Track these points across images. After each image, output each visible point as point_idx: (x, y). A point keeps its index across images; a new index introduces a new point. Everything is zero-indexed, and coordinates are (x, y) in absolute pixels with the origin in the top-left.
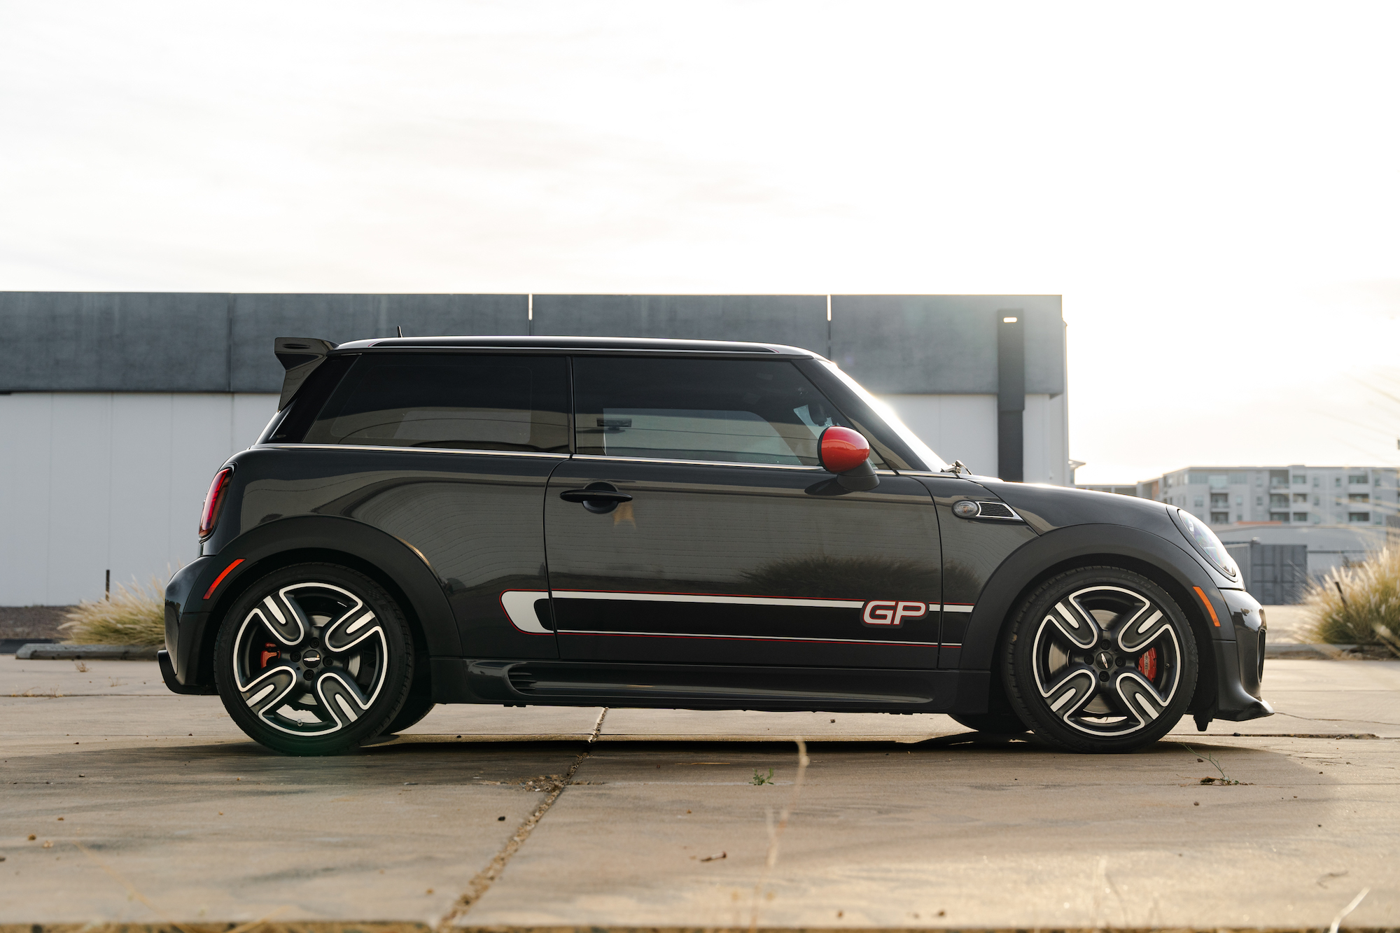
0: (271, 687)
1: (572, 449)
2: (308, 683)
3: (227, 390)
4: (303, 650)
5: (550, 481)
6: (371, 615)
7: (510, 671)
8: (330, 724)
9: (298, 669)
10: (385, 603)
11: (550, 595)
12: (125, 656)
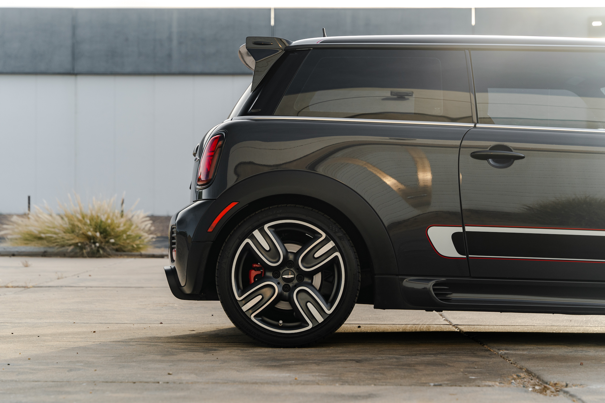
0: (260, 297)
1: (475, 120)
2: (286, 294)
3: (72, 72)
4: (282, 269)
5: (462, 144)
6: (332, 244)
7: (434, 285)
8: (303, 324)
9: (279, 283)
10: (342, 235)
11: (464, 229)
12: (44, 255)
